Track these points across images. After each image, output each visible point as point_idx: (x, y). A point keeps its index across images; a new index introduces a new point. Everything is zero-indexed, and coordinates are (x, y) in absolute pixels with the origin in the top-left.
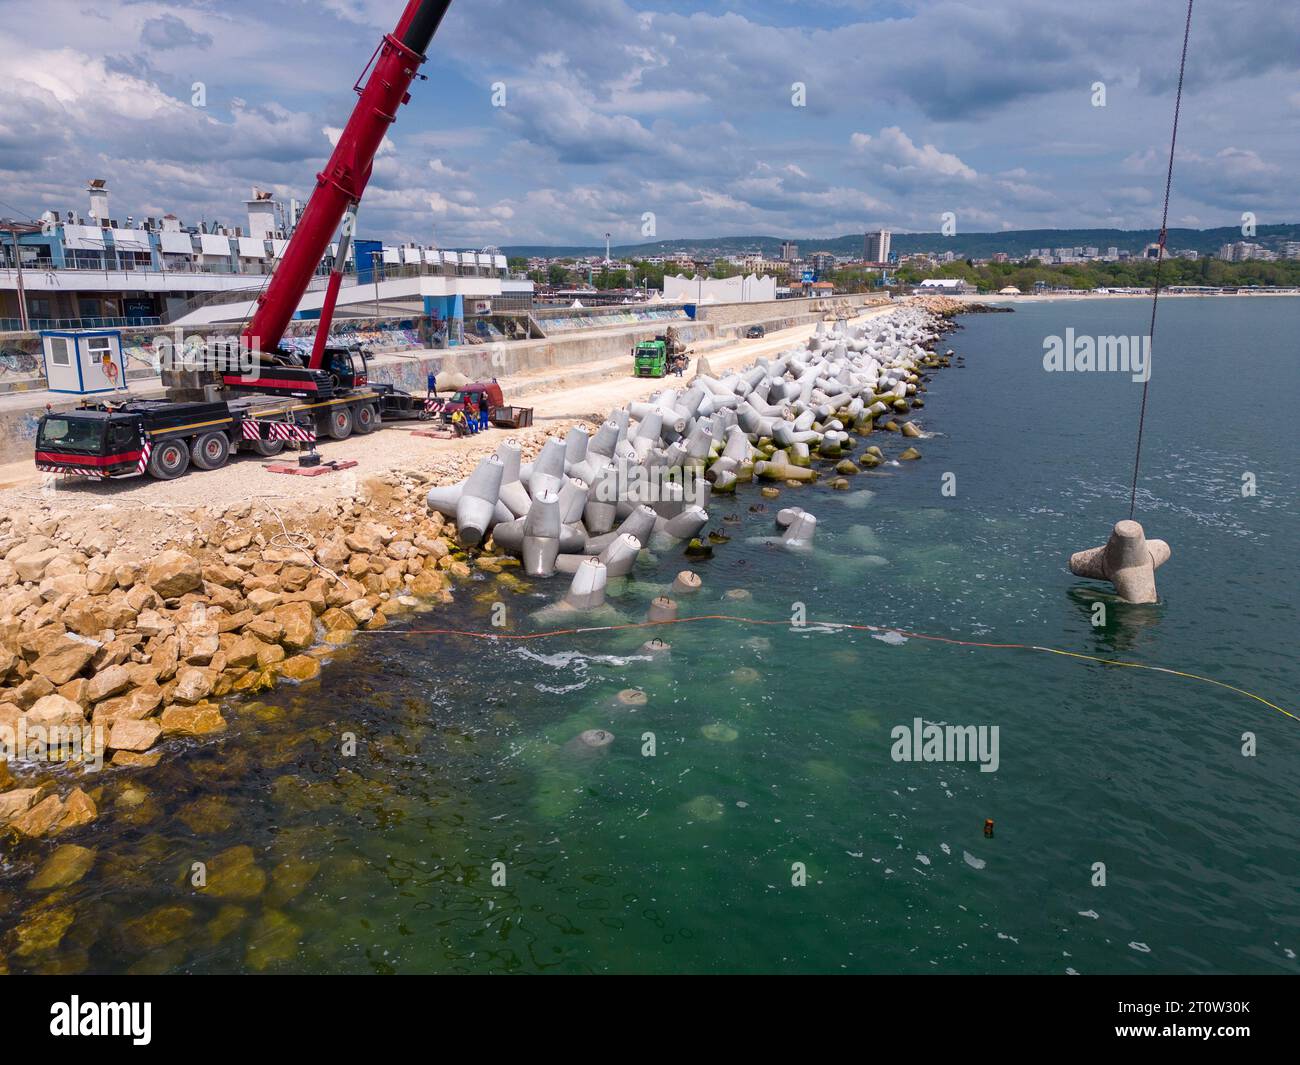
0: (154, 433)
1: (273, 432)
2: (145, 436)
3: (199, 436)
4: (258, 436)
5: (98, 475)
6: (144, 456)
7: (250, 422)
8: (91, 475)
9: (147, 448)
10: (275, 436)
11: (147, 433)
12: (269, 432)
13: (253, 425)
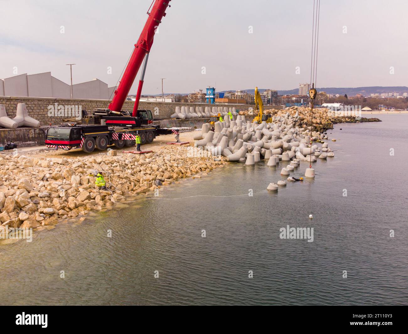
0: (86, 134)
1: (124, 137)
2: (82, 135)
3: (98, 136)
4: (118, 138)
5: (68, 148)
6: (82, 142)
7: (115, 134)
8: (65, 148)
9: (83, 139)
10: (124, 138)
11: (83, 134)
12: (122, 137)
13: (116, 135)
